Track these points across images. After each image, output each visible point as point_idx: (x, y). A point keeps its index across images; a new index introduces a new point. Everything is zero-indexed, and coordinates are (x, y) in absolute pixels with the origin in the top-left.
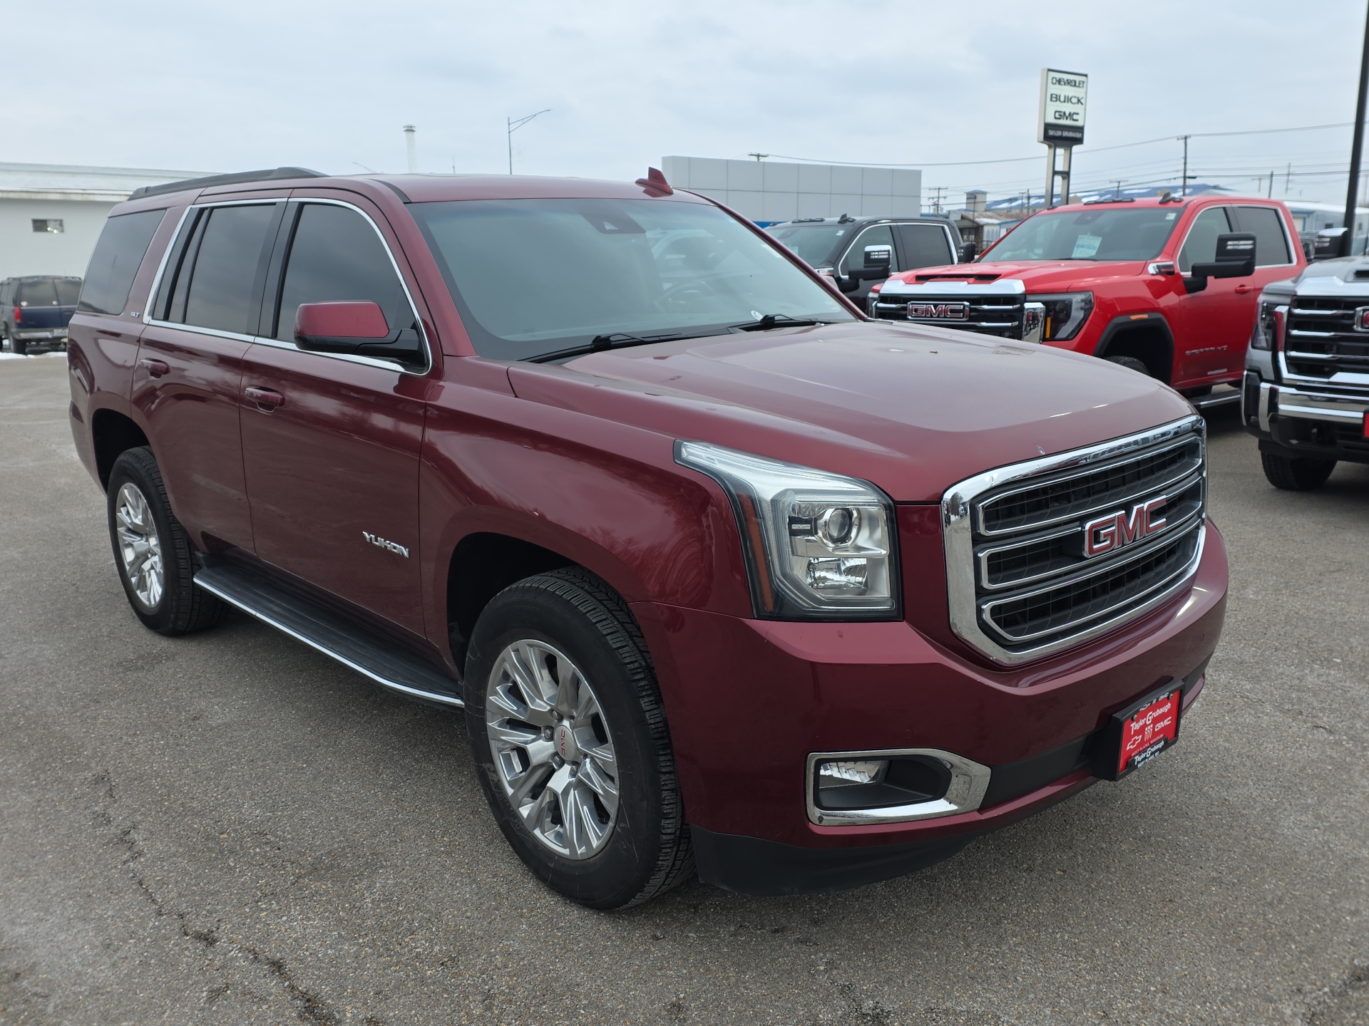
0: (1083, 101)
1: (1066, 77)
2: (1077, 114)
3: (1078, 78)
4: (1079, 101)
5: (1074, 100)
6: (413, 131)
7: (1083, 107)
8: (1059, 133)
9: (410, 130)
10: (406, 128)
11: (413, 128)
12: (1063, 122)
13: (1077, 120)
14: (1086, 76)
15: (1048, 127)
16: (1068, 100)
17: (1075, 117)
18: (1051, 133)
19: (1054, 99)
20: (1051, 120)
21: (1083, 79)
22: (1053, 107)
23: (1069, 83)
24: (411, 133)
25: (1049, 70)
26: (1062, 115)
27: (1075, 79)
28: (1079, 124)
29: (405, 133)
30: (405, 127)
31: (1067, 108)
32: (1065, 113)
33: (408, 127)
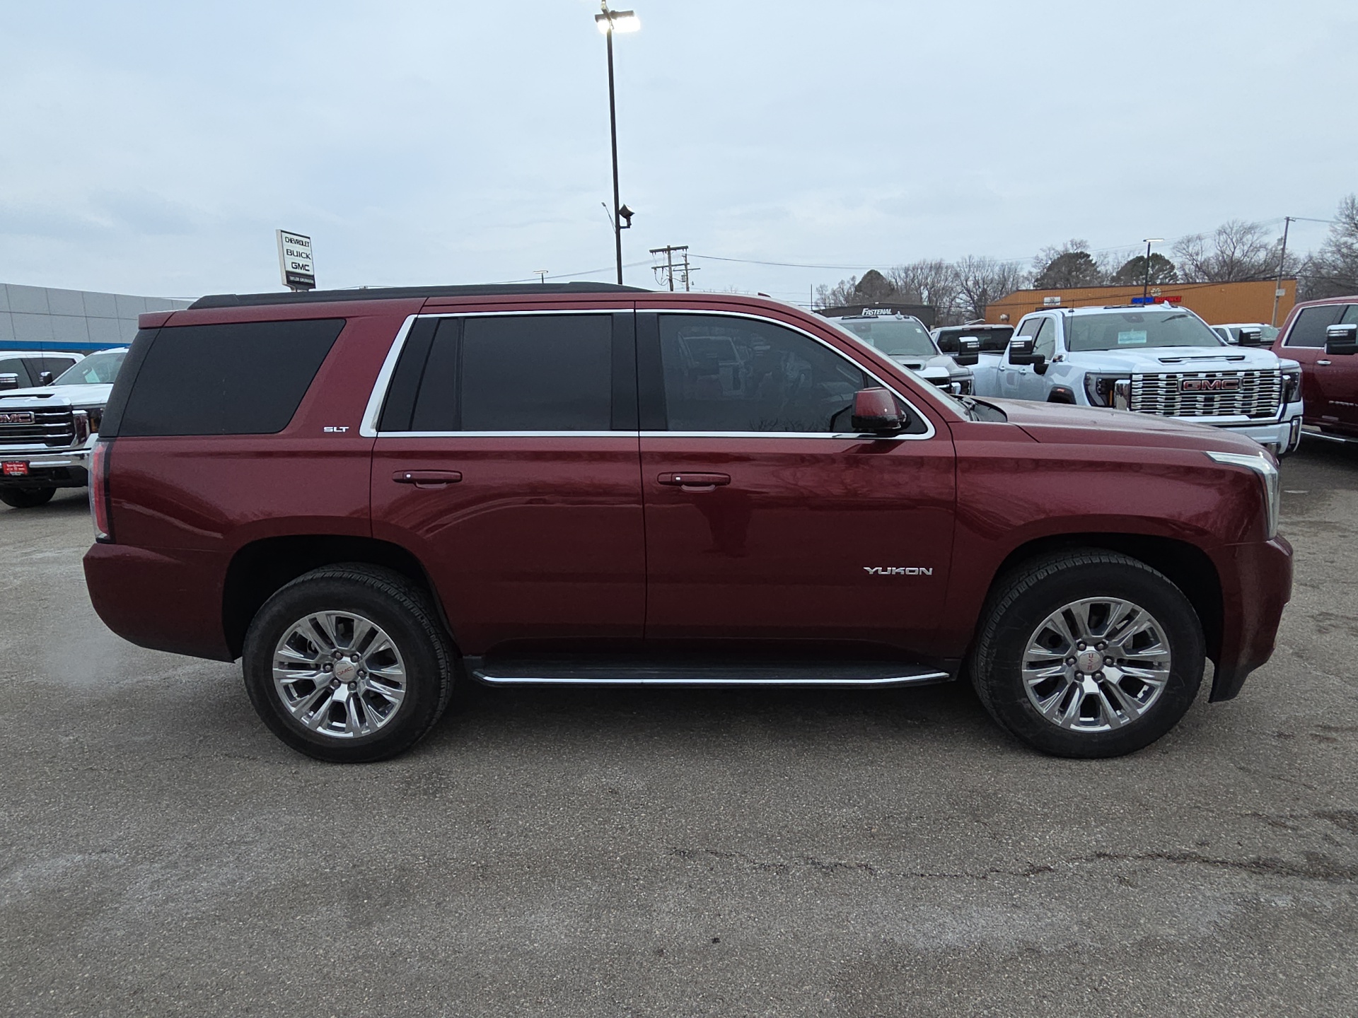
0: (309, 256)
1: (296, 237)
2: (308, 266)
3: (304, 240)
4: (307, 256)
5: (304, 255)
7: (311, 261)
8: (297, 279)
12: (298, 271)
13: (308, 270)
14: (309, 238)
15: (288, 274)
16: (299, 255)
17: (307, 268)
18: (292, 278)
19: (289, 253)
20: (290, 269)
21: (308, 240)
22: (290, 260)
23: (298, 242)
25: (282, 231)
26: (298, 266)
27: (303, 240)
28: (310, 273)
31: (301, 261)
32: (299, 265)
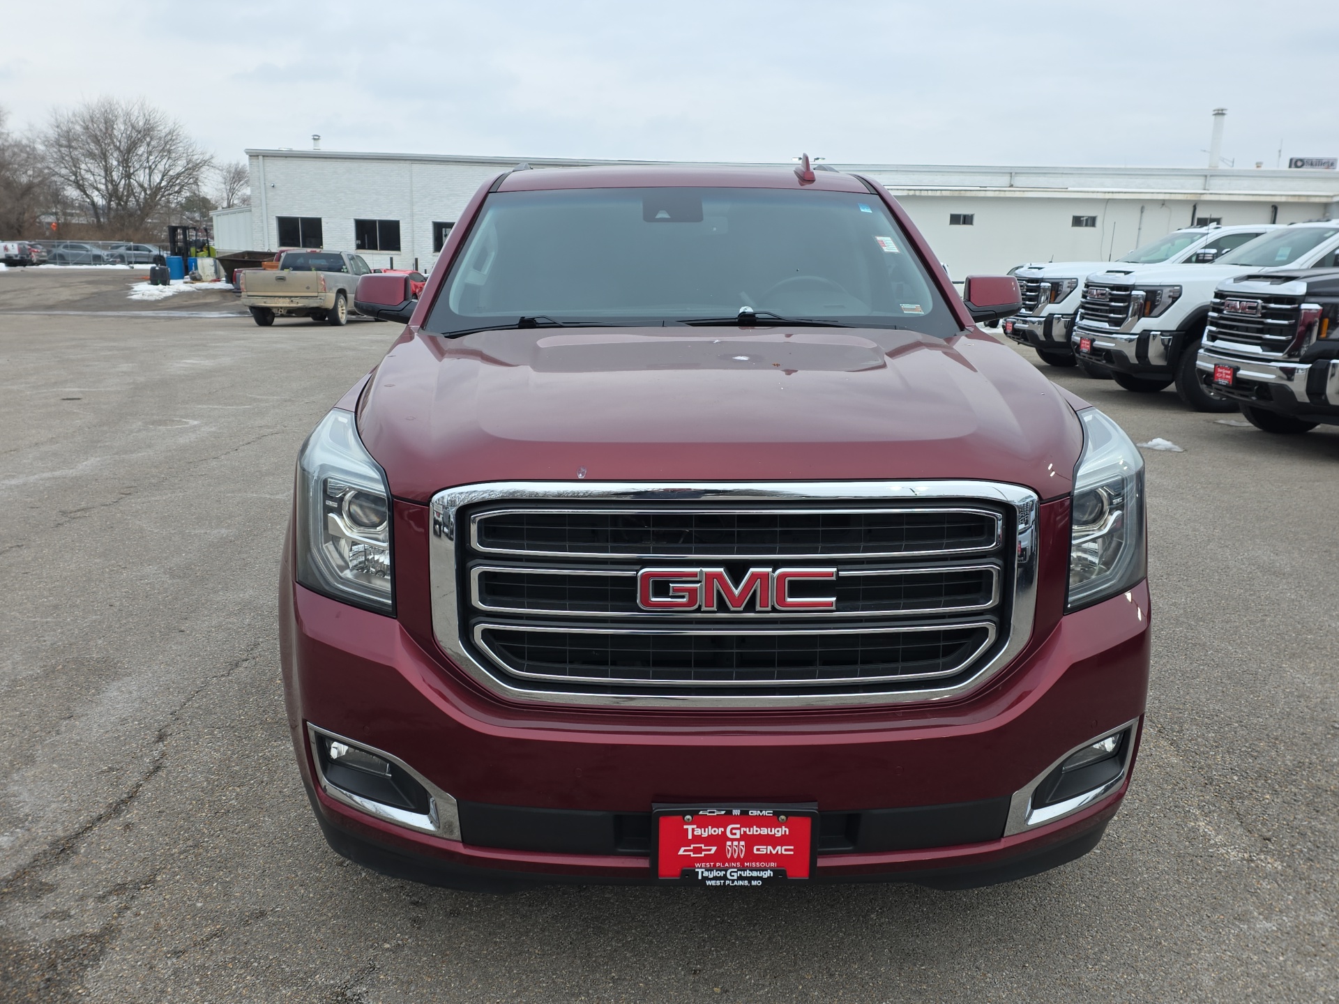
6: (1223, 114)
9: (1220, 113)
10: (1216, 112)
11: (1224, 112)
24: (1219, 117)
29: (1214, 117)
30: (1214, 111)
33: (1218, 110)
